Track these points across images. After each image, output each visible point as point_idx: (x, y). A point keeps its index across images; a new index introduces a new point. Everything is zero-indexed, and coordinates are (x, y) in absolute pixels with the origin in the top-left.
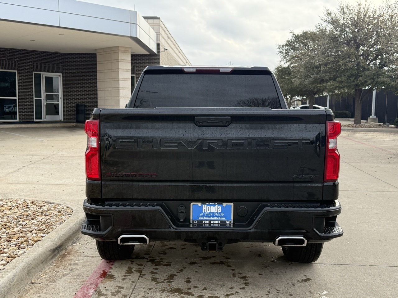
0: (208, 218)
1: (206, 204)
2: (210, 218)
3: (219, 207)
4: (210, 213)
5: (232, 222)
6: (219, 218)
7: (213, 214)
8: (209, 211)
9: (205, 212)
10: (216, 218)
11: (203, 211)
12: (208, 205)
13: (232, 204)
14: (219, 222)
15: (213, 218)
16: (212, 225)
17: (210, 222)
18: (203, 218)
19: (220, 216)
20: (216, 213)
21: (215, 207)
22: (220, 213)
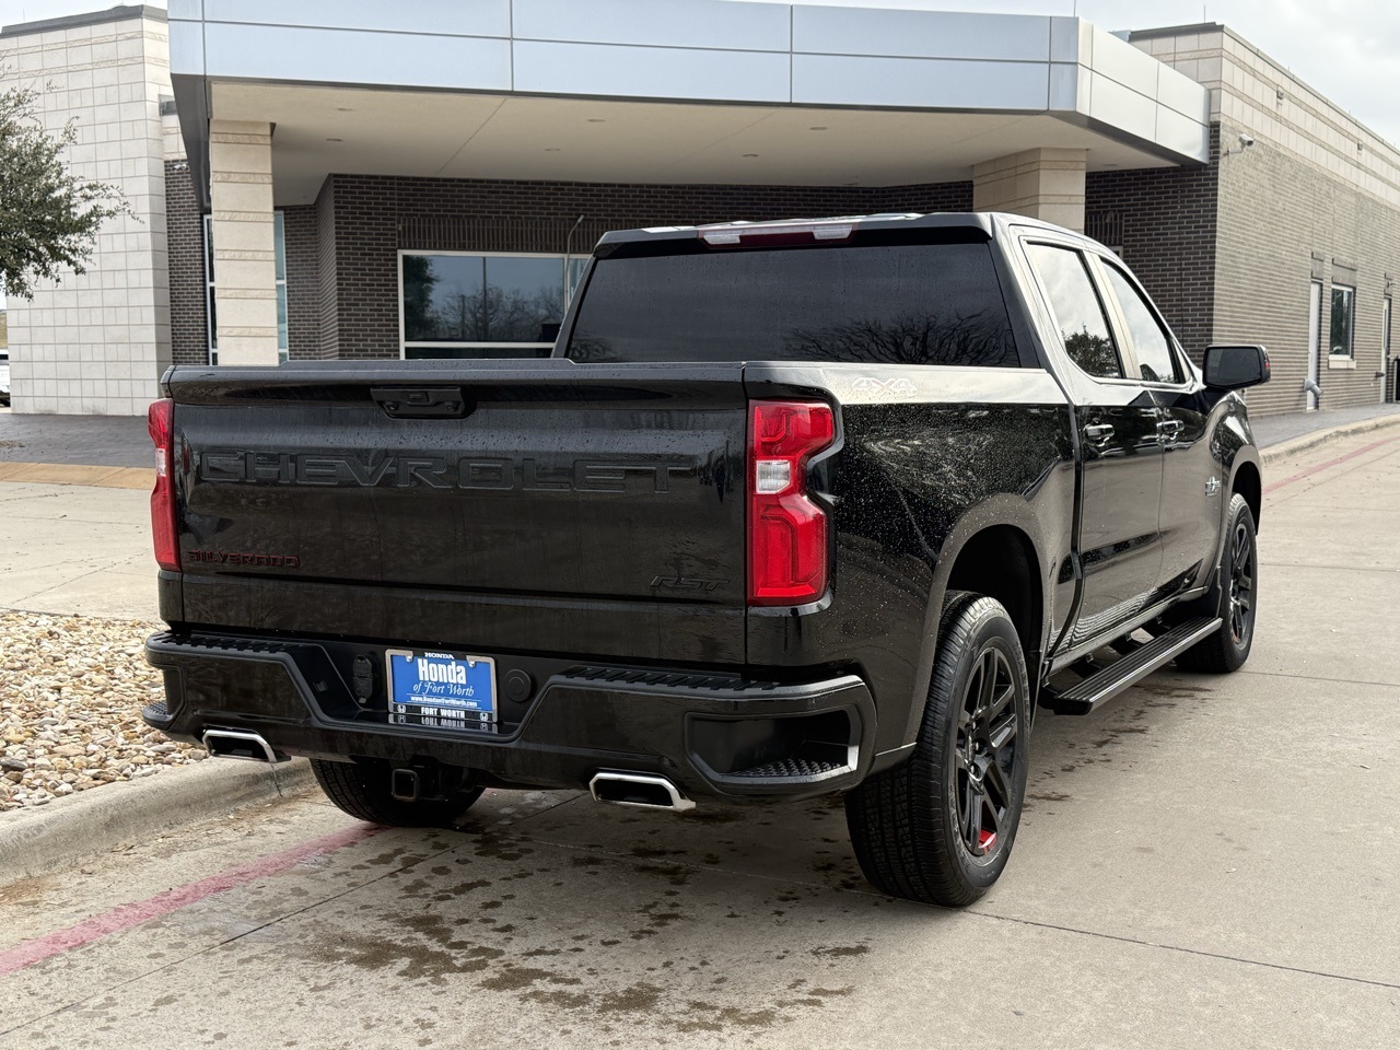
0: (433, 700)
1: (423, 656)
2: (438, 701)
3: (459, 668)
4: (438, 684)
5: (495, 719)
6: (463, 703)
7: (445, 690)
8: (436, 680)
9: (424, 681)
11: (421, 678)
12: (431, 661)
13: (491, 662)
14: (463, 715)
15: (447, 702)
16: (444, 722)
17: (439, 712)
18: (421, 699)
19: (464, 697)
20: (454, 685)
21: (449, 667)
22: (463, 686)
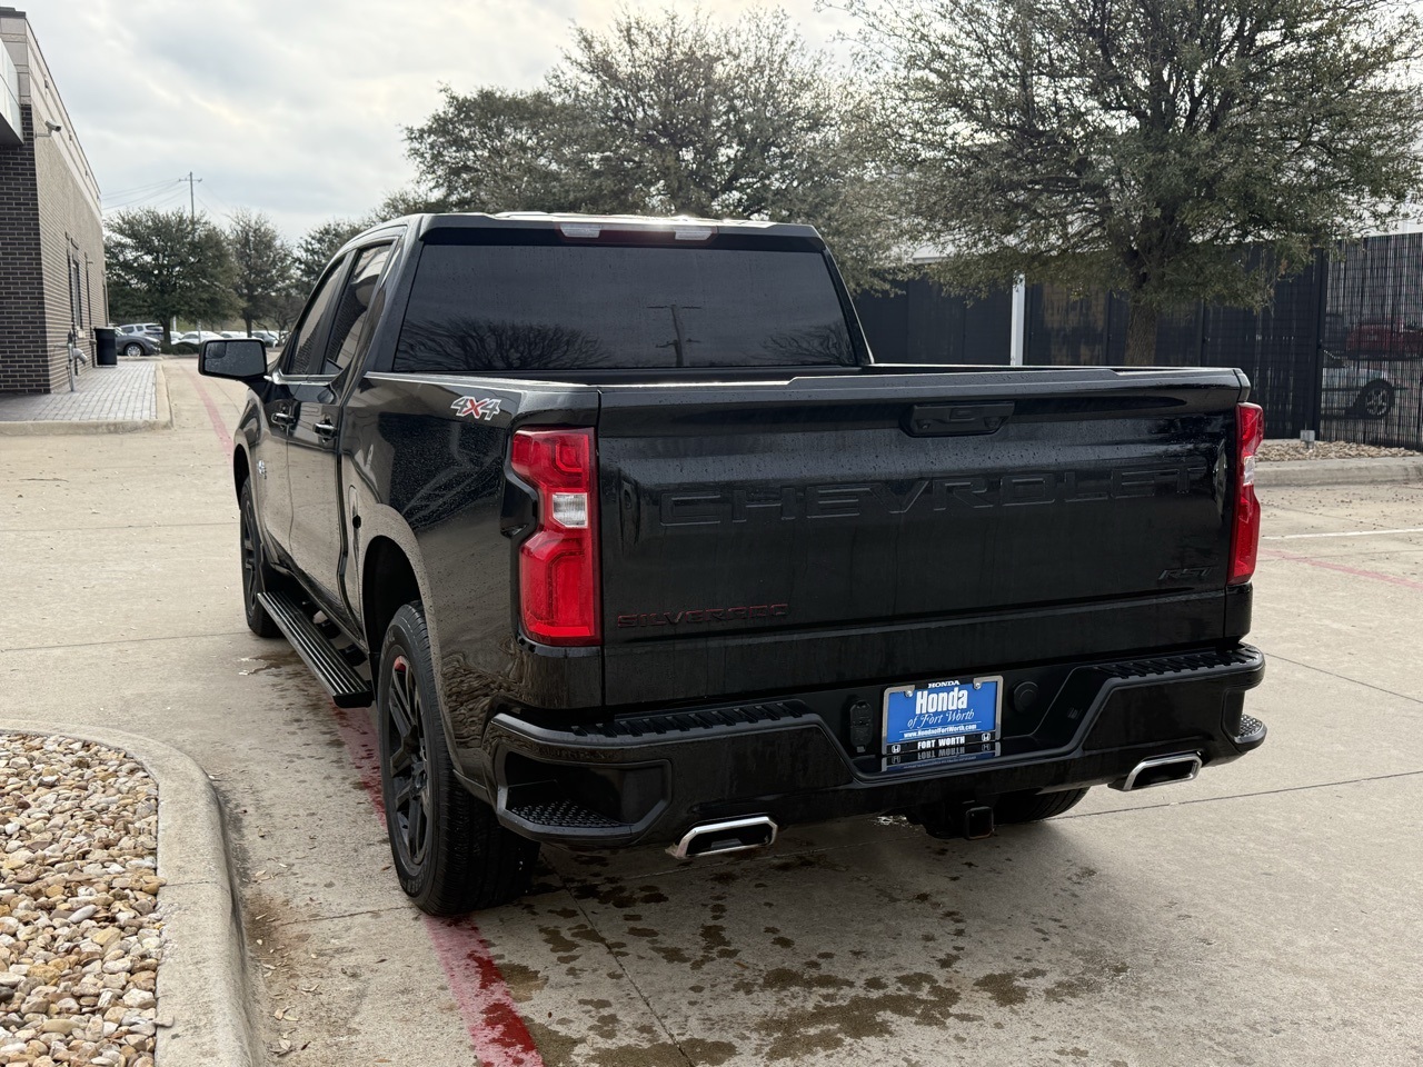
0: (929, 732)
1: (926, 687)
2: (934, 732)
3: (962, 692)
4: (936, 714)
5: (998, 737)
6: (962, 728)
7: (943, 718)
8: (934, 710)
9: (921, 714)
10: (951, 729)
11: (918, 712)
12: (932, 691)
13: (1000, 679)
14: (963, 740)
15: (943, 731)
16: (941, 752)
17: (937, 743)
18: (915, 734)
19: (964, 722)
20: (953, 711)
21: (951, 694)
22: (963, 711)
